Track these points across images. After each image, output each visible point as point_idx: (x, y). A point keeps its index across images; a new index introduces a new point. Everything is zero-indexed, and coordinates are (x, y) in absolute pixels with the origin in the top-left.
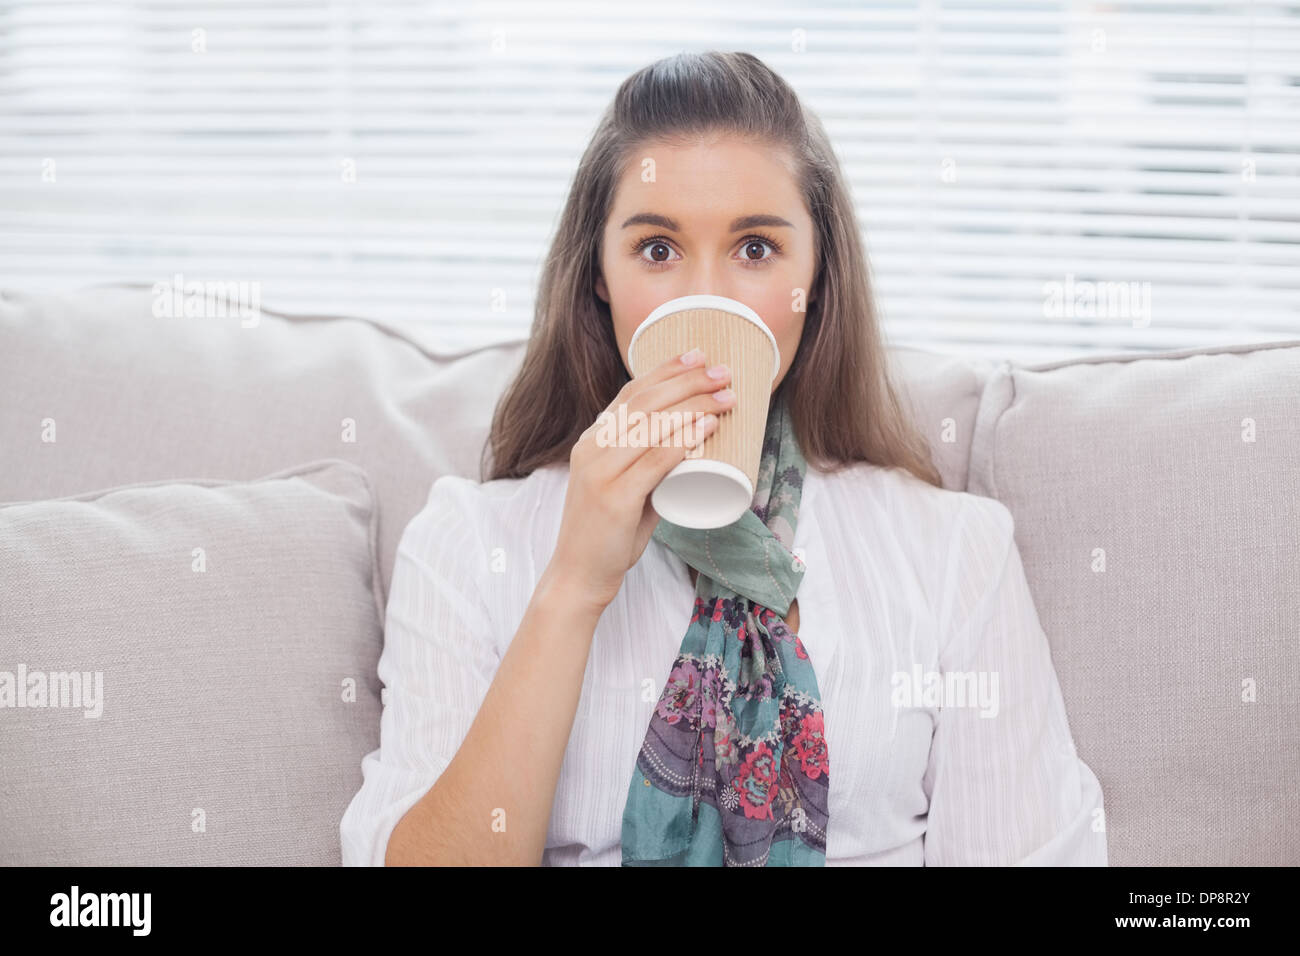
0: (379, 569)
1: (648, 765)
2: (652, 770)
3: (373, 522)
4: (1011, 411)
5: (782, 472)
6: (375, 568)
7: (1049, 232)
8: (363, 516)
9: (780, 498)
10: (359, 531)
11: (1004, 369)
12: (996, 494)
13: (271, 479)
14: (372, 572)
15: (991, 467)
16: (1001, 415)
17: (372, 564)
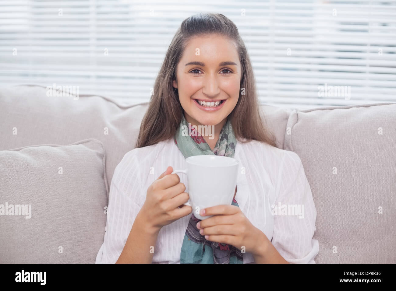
0: (106, 172)
1: (189, 234)
2: (190, 235)
3: (104, 158)
4: (296, 124)
5: (229, 144)
6: (105, 172)
7: (309, 70)
8: (101, 156)
9: (228, 153)
10: (100, 161)
11: (294, 111)
12: (292, 149)
13: (73, 145)
14: (104, 173)
15: (291, 141)
16: (294, 125)
17: (104, 171)
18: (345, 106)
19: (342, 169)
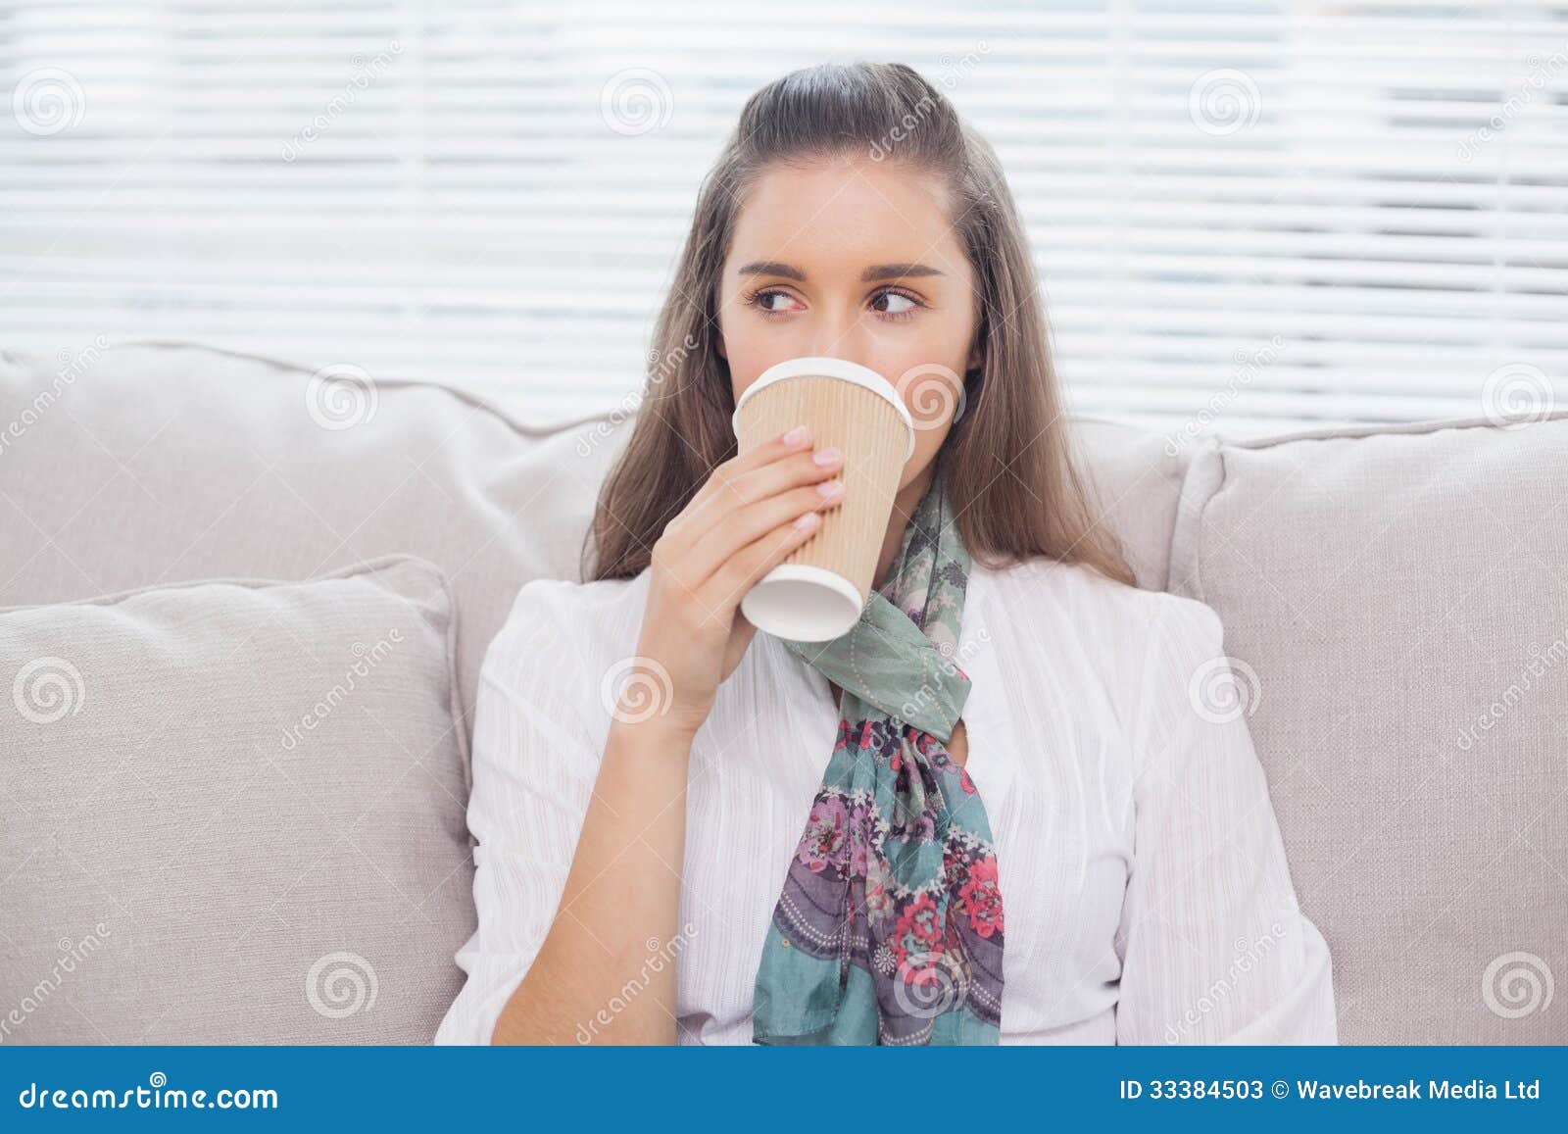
0: (459, 686)
1: (786, 921)
2: (792, 926)
3: (452, 630)
4: (1221, 496)
5: (941, 568)
6: (453, 685)
7: (1268, 281)
8: (440, 622)
9: (939, 600)
10: (433, 639)
11: (1211, 446)
13: (328, 578)
14: (450, 689)
15: (1196, 563)
16: (1209, 500)
17: (450, 681)
18: (1412, 424)
19: (1401, 675)
